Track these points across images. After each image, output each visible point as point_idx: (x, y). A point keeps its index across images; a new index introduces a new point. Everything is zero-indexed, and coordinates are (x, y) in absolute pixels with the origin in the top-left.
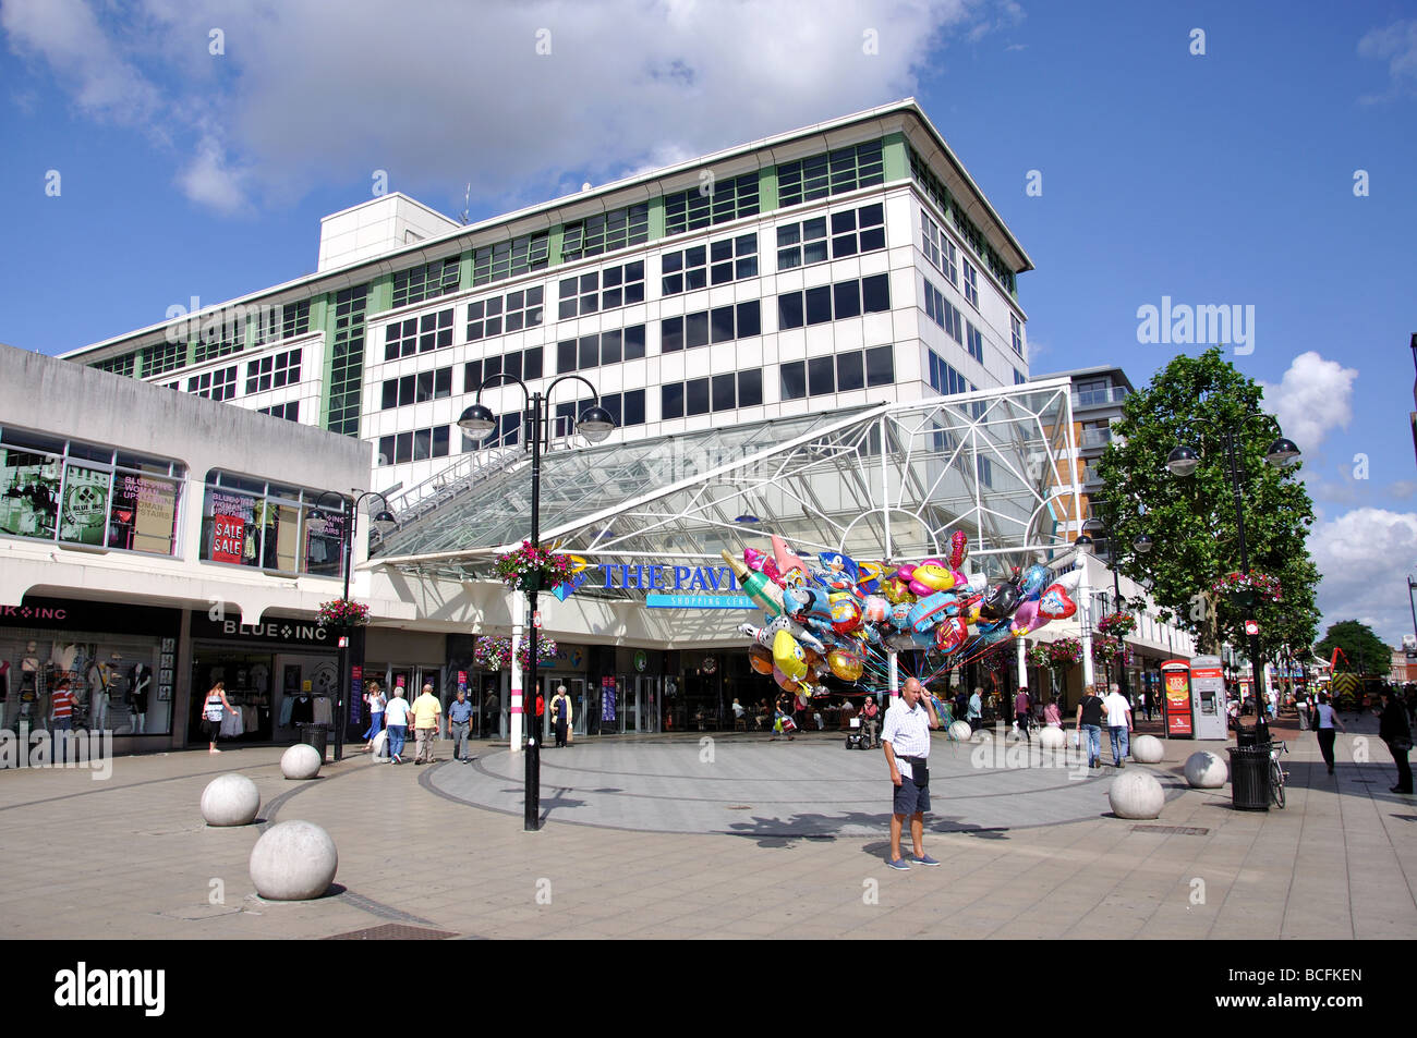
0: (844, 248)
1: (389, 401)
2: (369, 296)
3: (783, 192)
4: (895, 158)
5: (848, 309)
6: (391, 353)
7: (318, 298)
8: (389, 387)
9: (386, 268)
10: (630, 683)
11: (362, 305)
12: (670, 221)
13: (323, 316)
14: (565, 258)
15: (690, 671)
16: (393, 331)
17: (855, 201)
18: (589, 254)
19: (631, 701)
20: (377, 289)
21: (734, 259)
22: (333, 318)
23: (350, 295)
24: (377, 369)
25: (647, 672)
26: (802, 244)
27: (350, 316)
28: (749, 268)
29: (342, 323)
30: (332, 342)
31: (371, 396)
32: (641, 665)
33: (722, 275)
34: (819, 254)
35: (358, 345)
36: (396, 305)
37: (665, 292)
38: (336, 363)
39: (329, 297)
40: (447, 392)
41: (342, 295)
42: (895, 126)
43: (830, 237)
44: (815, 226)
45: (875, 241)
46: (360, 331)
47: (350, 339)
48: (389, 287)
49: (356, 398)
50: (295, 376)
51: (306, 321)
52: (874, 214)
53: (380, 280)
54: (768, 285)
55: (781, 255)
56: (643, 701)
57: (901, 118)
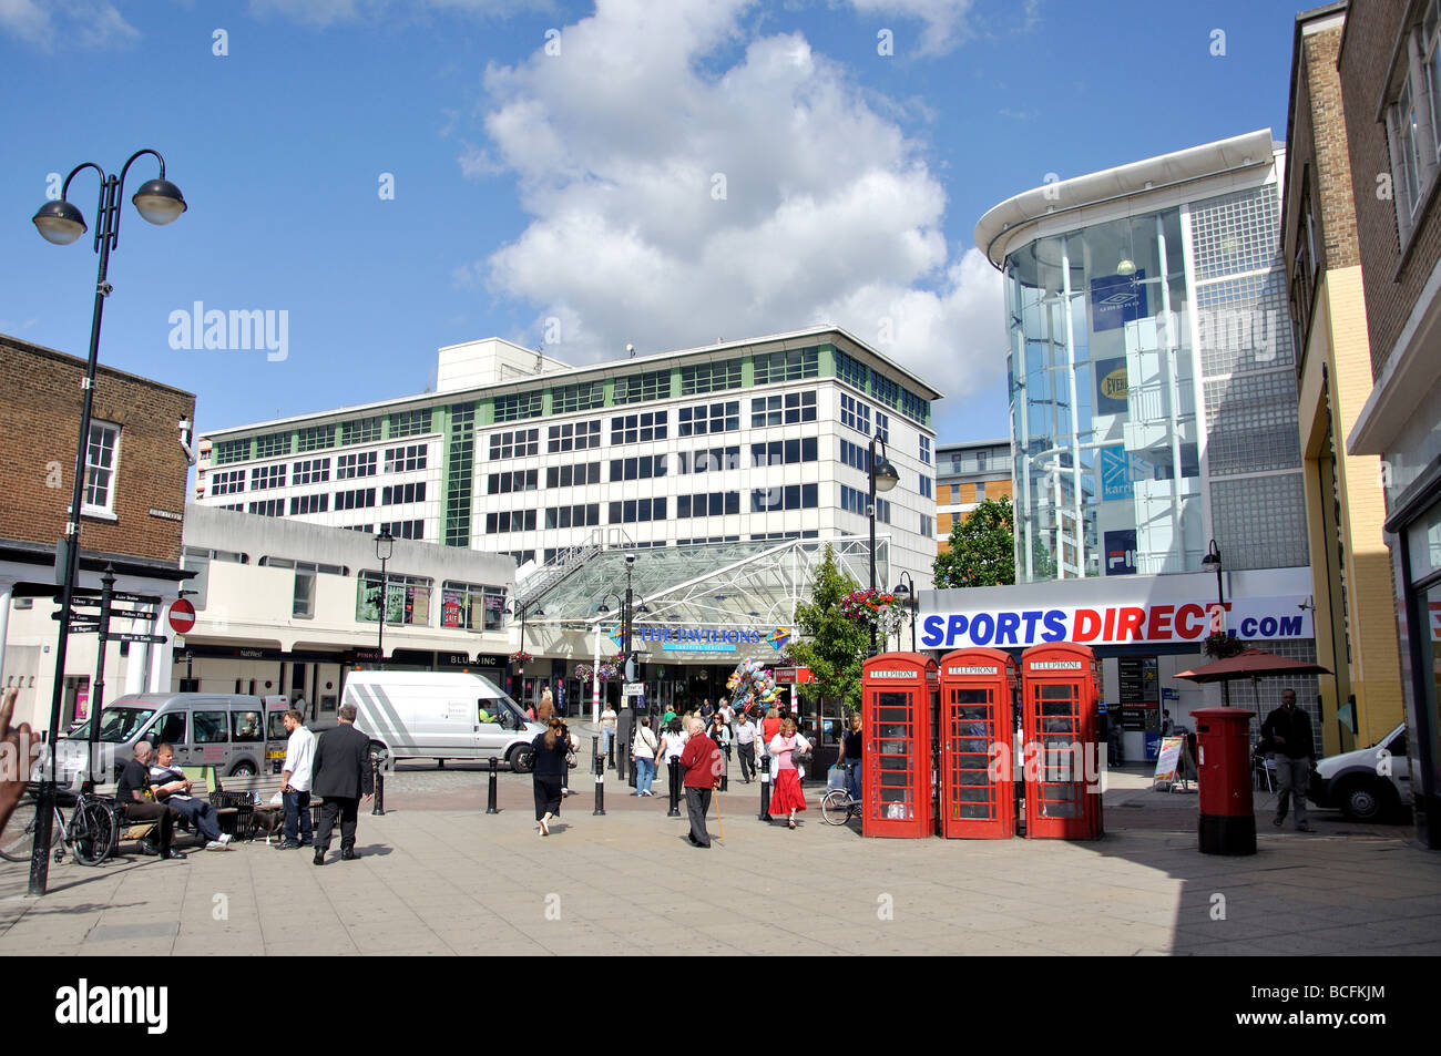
0: (792, 418)
1: (493, 489)
2: (476, 411)
3: (757, 374)
4: (826, 360)
5: (792, 457)
6: (494, 455)
7: (438, 408)
8: (493, 479)
9: (489, 394)
10: (655, 685)
11: (471, 417)
12: (685, 385)
13: (442, 422)
14: (616, 402)
15: (692, 678)
16: (495, 440)
17: (798, 387)
18: (632, 401)
19: (655, 696)
20: (483, 407)
21: (725, 417)
22: (450, 425)
23: (463, 409)
24: (484, 467)
25: (664, 678)
26: (767, 412)
27: (463, 424)
28: (733, 424)
29: (457, 428)
30: (450, 442)
31: (480, 484)
32: (661, 675)
33: (717, 427)
34: (777, 418)
35: (469, 445)
36: (497, 420)
37: (681, 434)
38: (453, 457)
39: (446, 408)
40: (534, 486)
41: (456, 408)
42: (827, 340)
43: (784, 409)
44: (775, 400)
45: (811, 415)
46: (470, 436)
47: (462, 440)
48: (491, 407)
49: (468, 484)
50: (422, 464)
51: (429, 424)
52: (811, 397)
53: (486, 401)
54: (746, 435)
55: (753, 417)
56: (662, 696)
57: (830, 336)
